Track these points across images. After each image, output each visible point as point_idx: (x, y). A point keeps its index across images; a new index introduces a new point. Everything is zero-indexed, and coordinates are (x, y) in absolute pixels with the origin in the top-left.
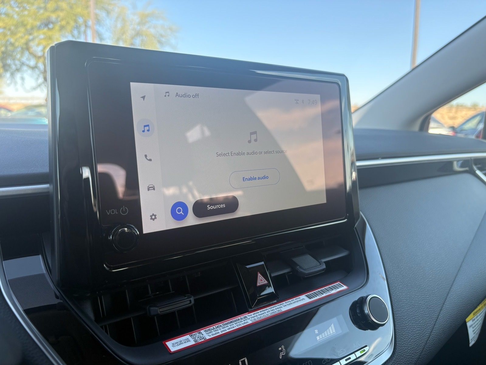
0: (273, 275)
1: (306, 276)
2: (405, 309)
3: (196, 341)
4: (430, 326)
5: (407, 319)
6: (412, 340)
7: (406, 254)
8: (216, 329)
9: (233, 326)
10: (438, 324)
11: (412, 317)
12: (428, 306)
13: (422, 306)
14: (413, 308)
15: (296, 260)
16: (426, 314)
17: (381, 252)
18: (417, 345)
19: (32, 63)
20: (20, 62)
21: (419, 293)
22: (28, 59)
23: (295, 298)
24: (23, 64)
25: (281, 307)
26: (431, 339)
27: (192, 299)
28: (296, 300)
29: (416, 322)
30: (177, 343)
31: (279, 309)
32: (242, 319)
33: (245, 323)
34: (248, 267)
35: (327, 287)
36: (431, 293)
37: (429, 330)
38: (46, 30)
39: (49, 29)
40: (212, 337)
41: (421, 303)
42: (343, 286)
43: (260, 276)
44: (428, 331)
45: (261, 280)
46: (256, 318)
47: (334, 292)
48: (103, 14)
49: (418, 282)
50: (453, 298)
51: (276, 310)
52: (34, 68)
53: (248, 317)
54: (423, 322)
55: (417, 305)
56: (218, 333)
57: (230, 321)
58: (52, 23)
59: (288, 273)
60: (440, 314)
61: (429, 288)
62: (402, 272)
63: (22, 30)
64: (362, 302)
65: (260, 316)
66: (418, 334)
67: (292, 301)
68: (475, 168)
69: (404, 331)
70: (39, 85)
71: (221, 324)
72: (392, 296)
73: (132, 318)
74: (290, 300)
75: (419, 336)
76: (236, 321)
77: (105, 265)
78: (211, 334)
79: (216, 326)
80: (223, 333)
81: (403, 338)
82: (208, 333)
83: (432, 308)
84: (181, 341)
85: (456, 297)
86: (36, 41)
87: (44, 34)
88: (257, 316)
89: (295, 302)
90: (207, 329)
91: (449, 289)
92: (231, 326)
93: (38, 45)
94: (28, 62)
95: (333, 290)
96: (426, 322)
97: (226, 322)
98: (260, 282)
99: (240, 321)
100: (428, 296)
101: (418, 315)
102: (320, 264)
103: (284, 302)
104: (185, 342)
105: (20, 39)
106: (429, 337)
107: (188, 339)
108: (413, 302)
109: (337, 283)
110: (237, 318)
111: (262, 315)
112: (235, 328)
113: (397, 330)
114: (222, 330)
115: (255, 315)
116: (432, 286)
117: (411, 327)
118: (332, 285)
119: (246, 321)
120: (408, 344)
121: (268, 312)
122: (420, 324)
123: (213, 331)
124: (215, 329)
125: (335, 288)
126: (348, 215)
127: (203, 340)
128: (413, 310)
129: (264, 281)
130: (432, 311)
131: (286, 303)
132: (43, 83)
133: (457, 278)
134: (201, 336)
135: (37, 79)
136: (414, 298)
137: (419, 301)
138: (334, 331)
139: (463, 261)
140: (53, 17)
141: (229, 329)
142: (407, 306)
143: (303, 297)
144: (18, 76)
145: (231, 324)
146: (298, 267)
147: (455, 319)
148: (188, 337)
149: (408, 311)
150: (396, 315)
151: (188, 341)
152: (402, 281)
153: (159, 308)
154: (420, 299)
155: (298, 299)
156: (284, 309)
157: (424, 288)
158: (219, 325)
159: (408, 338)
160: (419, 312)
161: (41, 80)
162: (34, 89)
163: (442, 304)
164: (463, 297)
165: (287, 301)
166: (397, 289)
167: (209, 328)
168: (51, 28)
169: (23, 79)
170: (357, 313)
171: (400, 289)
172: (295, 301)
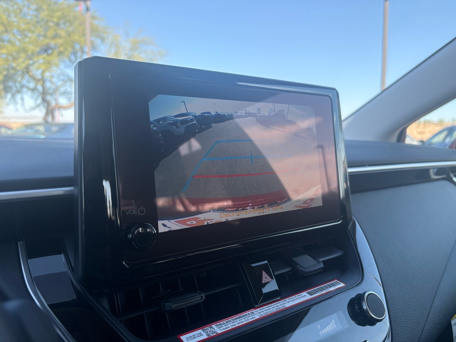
0: (276, 273)
1: (306, 274)
2: (399, 306)
3: (208, 335)
4: (423, 322)
5: (402, 315)
6: (407, 336)
7: (396, 254)
8: (227, 324)
9: (242, 321)
10: (429, 320)
11: (406, 313)
12: (420, 303)
13: (414, 303)
14: (406, 305)
15: (297, 259)
16: (418, 311)
17: (373, 252)
18: (412, 340)
19: (32, 85)
20: (21, 85)
21: (411, 291)
22: (28, 82)
23: (297, 295)
24: (23, 86)
25: (285, 303)
26: (424, 335)
27: (203, 295)
28: (299, 297)
29: (410, 319)
30: (191, 337)
31: (283, 305)
32: (250, 314)
33: (252, 318)
34: (253, 265)
35: (326, 284)
36: (422, 291)
37: (422, 326)
38: (45, 55)
39: (48, 54)
40: (223, 331)
41: (413, 300)
42: (341, 284)
43: (264, 274)
44: (420, 326)
45: (266, 278)
46: (262, 313)
47: (332, 289)
48: (98, 41)
49: (409, 280)
50: (441, 296)
51: (280, 306)
52: (34, 90)
53: (255, 313)
54: (416, 318)
55: (410, 302)
56: (229, 327)
57: (239, 316)
58: (51, 49)
59: (287, 272)
60: (431, 311)
61: (420, 286)
62: (394, 271)
63: (23, 55)
64: (359, 298)
65: (266, 312)
66: (412, 330)
67: (294, 297)
68: (452, 175)
69: (399, 326)
70: (38, 106)
71: (230, 319)
72: (386, 294)
73: (145, 314)
74: (293, 297)
75: (413, 332)
76: (244, 317)
77: (124, 263)
78: (221, 328)
79: (226, 321)
80: (233, 327)
81: (399, 334)
82: (219, 328)
83: (423, 304)
84: (194, 335)
85: (444, 295)
86: (36, 65)
87: (44, 59)
88: (263, 311)
89: (297, 299)
90: (218, 324)
91: (437, 287)
92: (240, 321)
93: (38, 69)
94: (28, 85)
95: (331, 287)
96: (419, 318)
97: (235, 318)
98: (265, 280)
99: (248, 316)
100: (419, 294)
101: (410, 312)
102: (319, 263)
103: (287, 299)
104: (198, 336)
105: (21, 64)
106: (422, 333)
107: (200, 333)
108: (406, 299)
109: (335, 281)
110: (245, 314)
111: (268, 311)
112: (244, 323)
113: (393, 326)
114: (232, 324)
115: (262, 311)
116: (422, 284)
117: (405, 323)
118: (330, 283)
119: (253, 316)
120: (403, 339)
121: (273, 308)
122: (413, 320)
123: (223, 325)
124: (225, 324)
125: (334, 285)
126: (342, 216)
127: (215, 334)
128: (406, 307)
129: (268, 279)
130: (423, 307)
131: (289, 299)
132: (42, 103)
133: (443, 277)
134: (213, 330)
135: (36, 100)
136: (407, 296)
137: (411, 298)
138: (335, 327)
139: (448, 261)
140: (52, 43)
141: (238, 323)
142: (401, 303)
143: (304, 293)
144: (18, 97)
145: (240, 319)
146: (298, 266)
147: (444, 316)
148: (200, 331)
149: (402, 308)
150: (391, 312)
151: (201, 336)
152: (394, 279)
153: (174, 303)
154: (412, 296)
155: (300, 295)
156: (288, 305)
157: (414, 286)
158: (229, 320)
159: (403, 333)
160: (412, 309)
161: (39, 101)
162: (33, 109)
163: (432, 301)
164: (451, 294)
165: (290, 298)
166: (390, 287)
167: (220, 323)
168: (50, 53)
169: (22, 99)
170: (356, 309)
171: (393, 287)
172: (297, 297)
